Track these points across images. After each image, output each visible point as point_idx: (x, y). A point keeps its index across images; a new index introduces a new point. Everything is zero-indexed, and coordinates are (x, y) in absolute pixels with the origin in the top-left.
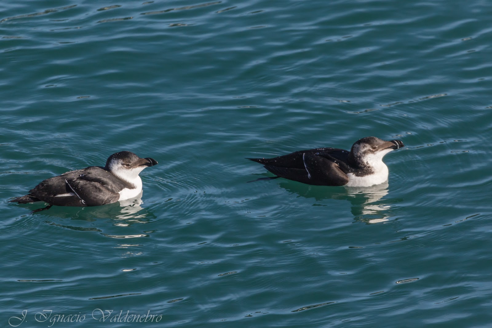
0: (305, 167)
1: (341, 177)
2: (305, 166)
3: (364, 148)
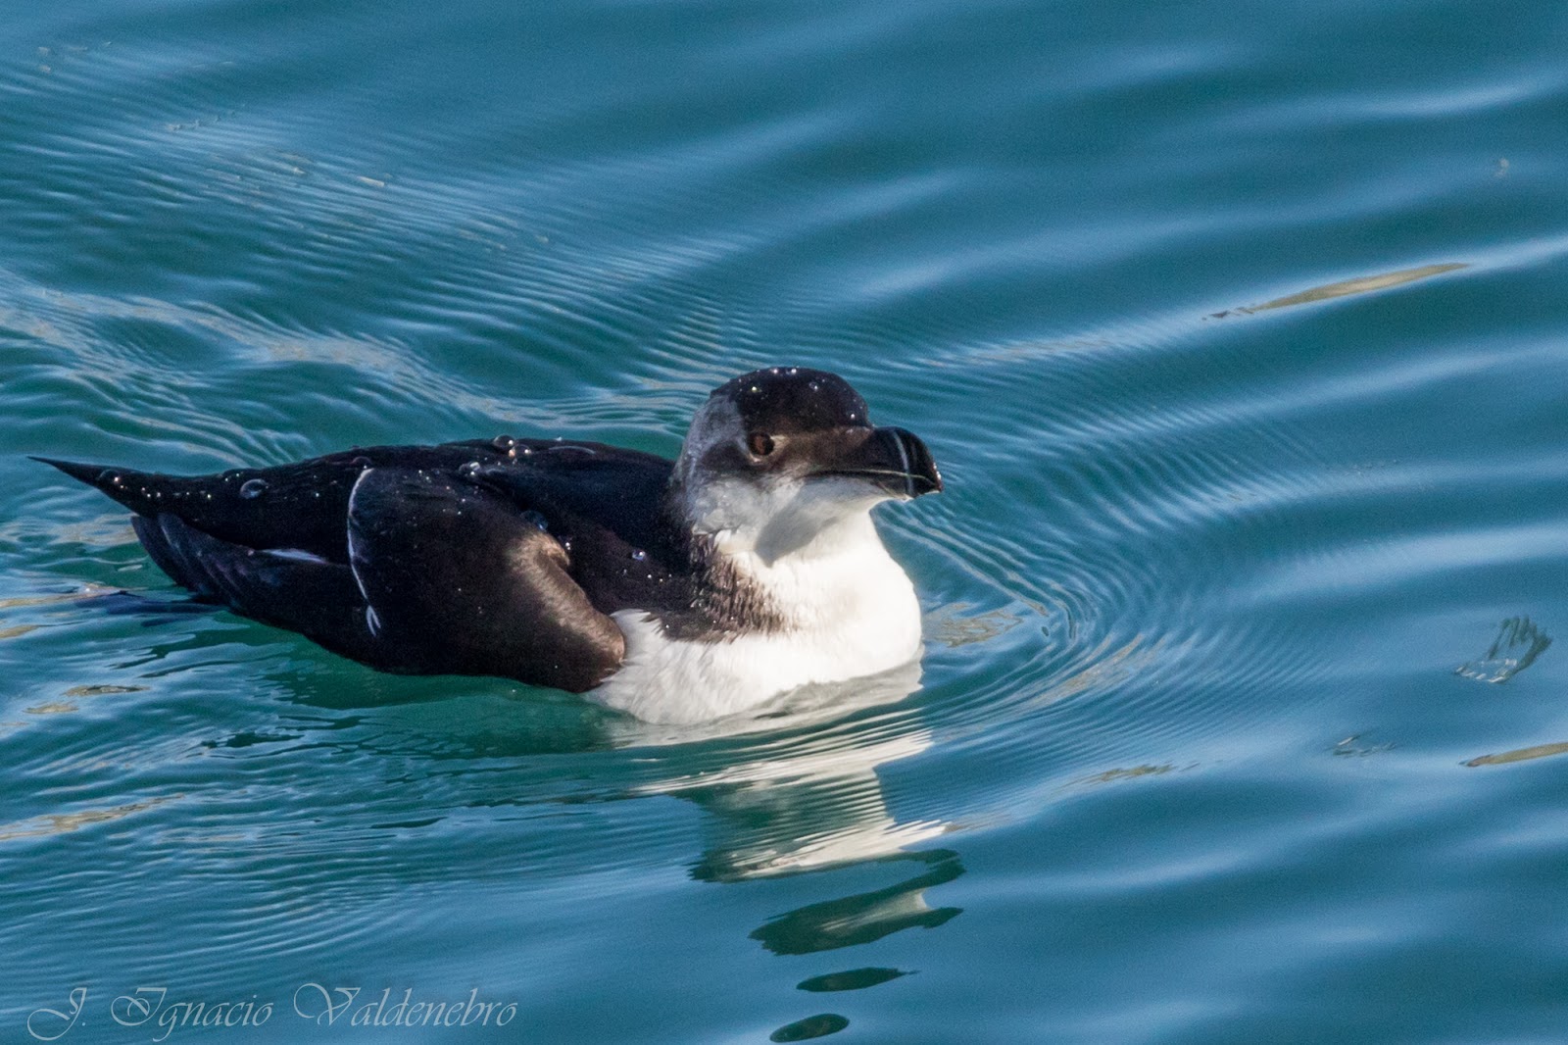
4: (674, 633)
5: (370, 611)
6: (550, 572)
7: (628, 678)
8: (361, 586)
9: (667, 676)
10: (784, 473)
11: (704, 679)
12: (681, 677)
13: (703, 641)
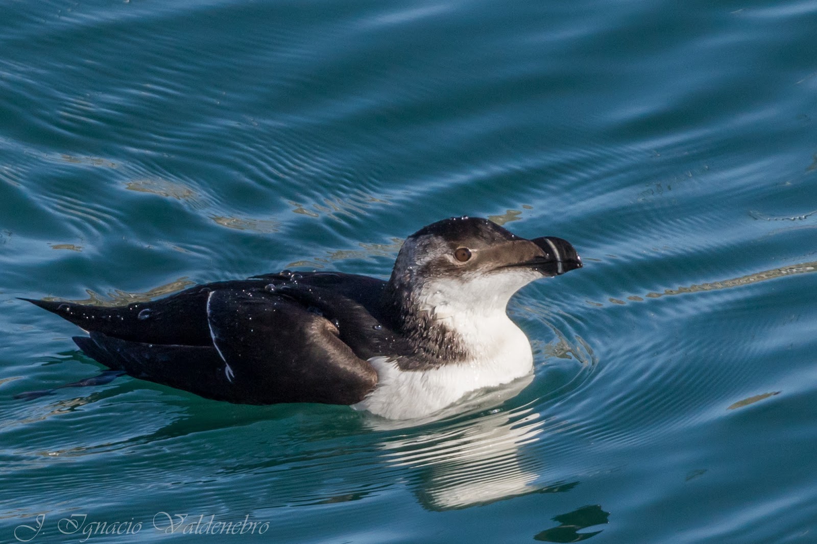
0: (211, 339)
1: (345, 371)
2: (213, 337)
3: (425, 252)
4: (404, 367)
5: (228, 369)
6: (330, 340)
7: (381, 393)
8: (221, 355)
9: (404, 389)
10: (478, 270)
11: (424, 389)
12: (412, 389)
13: (422, 370)
